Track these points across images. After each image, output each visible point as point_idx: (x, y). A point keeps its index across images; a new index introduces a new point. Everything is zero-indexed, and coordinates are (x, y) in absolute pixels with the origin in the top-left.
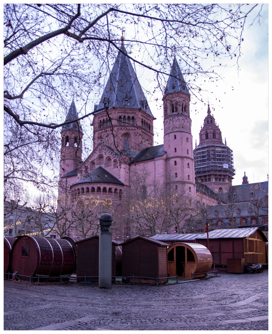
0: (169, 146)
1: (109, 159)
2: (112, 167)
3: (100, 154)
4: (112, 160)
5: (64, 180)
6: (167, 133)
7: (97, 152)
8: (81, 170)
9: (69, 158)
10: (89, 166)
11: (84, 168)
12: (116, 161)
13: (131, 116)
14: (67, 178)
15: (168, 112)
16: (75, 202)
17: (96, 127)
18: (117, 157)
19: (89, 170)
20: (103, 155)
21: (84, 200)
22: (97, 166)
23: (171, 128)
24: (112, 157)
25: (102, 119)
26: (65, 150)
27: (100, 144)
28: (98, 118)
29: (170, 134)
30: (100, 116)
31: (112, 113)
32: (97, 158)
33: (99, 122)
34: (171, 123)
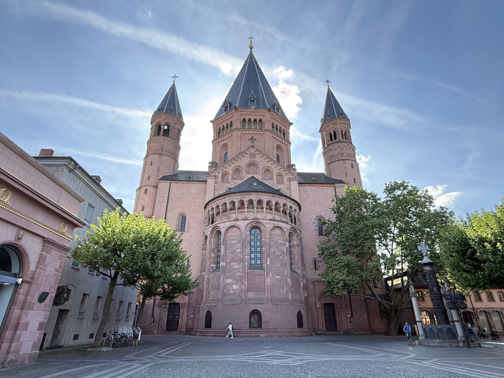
0: (346, 175)
1: (267, 170)
2: (276, 182)
3: (252, 160)
4: (275, 174)
5: (164, 186)
6: (339, 159)
7: (246, 155)
8: (214, 174)
9: (168, 154)
10: (231, 172)
11: (220, 174)
12: (279, 175)
13: (283, 128)
14: (172, 182)
15: (339, 137)
16: (242, 221)
17: (237, 124)
18: (283, 170)
19: (230, 178)
20: (258, 163)
21: (263, 219)
22: (246, 175)
23: (345, 155)
24: (274, 168)
25: (247, 118)
26: (162, 140)
27: (253, 146)
28: (241, 114)
29: (346, 161)
30: (244, 113)
31: (264, 115)
32: (246, 164)
33: (242, 120)
34: (345, 150)
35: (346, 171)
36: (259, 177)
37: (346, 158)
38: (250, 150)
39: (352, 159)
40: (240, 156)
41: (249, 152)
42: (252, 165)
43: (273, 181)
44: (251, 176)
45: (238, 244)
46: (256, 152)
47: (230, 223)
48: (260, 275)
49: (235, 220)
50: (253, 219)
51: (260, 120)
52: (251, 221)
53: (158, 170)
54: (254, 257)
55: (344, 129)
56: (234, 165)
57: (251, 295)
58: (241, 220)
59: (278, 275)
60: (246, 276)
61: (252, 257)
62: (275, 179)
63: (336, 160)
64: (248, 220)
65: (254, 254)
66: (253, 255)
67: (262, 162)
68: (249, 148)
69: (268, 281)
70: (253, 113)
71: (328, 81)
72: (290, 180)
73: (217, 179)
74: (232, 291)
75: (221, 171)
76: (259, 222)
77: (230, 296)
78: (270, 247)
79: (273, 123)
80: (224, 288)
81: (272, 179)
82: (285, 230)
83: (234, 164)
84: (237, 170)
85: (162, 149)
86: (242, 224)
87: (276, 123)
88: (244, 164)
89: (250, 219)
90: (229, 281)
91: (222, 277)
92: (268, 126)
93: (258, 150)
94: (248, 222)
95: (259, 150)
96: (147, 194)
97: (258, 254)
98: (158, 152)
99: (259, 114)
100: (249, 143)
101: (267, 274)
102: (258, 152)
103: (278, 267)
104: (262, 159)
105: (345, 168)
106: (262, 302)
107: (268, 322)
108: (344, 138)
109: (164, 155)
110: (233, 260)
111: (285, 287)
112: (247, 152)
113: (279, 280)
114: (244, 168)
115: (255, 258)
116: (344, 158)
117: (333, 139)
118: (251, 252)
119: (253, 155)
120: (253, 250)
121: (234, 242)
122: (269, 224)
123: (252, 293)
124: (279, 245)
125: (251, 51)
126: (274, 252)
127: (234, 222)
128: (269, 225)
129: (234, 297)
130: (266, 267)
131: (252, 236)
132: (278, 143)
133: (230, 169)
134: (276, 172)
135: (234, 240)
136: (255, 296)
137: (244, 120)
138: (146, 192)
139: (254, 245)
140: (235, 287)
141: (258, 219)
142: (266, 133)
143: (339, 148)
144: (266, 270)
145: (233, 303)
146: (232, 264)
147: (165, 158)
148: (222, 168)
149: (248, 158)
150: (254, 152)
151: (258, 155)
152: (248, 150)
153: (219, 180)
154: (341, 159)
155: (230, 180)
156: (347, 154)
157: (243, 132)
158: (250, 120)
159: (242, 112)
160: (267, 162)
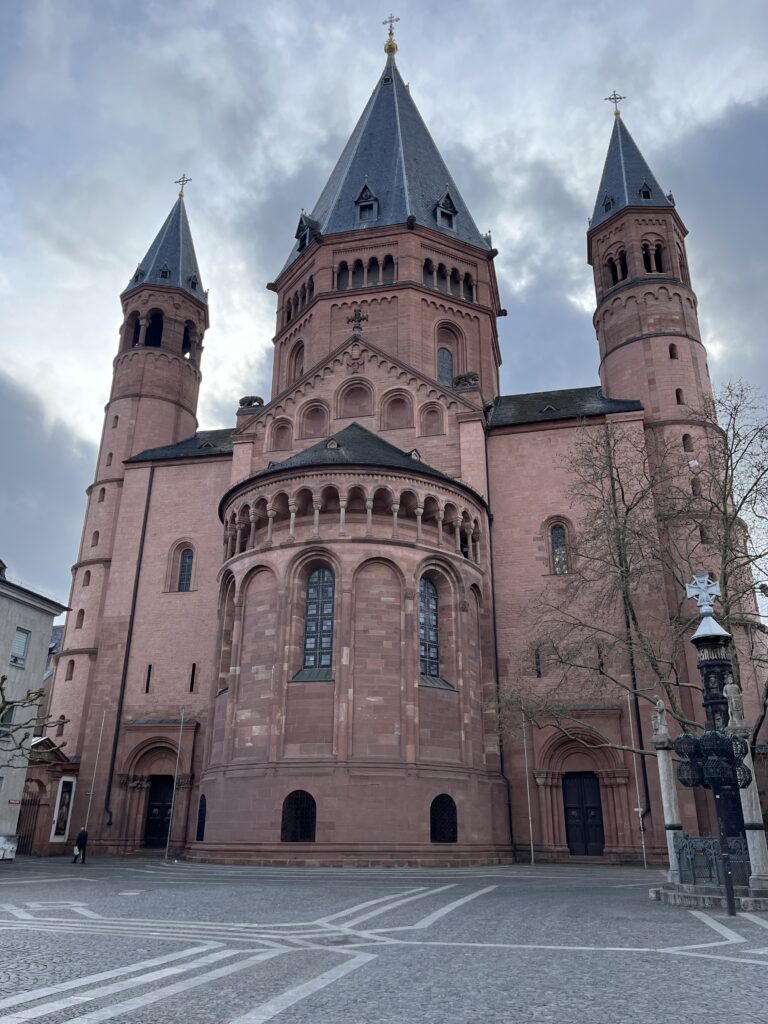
1: (398, 401)
2: (417, 432)
3: (354, 379)
4: (417, 408)
5: (138, 477)
6: (631, 336)
7: (338, 367)
8: (251, 431)
9: (158, 392)
10: (295, 420)
11: (268, 427)
12: (431, 410)
13: (463, 269)
14: (156, 464)
15: (637, 266)
16: (279, 552)
17: (323, 284)
18: (439, 394)
19: (295, 435)
20: (371, 384)
21: (335, 541)
22: (339, 422)
23: (651, 321)
24: (414, 393)
25: (350, 259)
26: (142, 358)
27: (356, 339)
28: (334, 252)
29: (652, 339)
30: (342, 246)
31: (397, 243)
32: (337, 392)
33: (336, 266)
34: (652, 305)
35: (650, 370)
36: (371, 424)
37: (652, 330)
38: (349, 350)
39: (678, 330)
40: (321, 373)
41: (347, 357)
42: (356, 390)
43: (410, 431)
44: (348, 422)
45: (270, 615)
46: (364, 354)
47: (254, 558)
48: (320, 696)
49: (263, 551)
50: (308, 543)
51: (389, 260)
52: (301, 548)
53: (131, 438)
54: (313, 646)
55: (652, 239)
56: (304, 400)
57: (293, 752)
58: (276, 548)
59: (374, 693)
60: (284, 700)
61: (308, 646)
62: (417, 425)
63: (624, 340)
64: (292, 545)
65: (313, 640)
66: (310, 643)
67: (381, 380)
68: (346, 345)
69: (342, 713)
70: (366, 243)
71: (615, 98)
72: (459, 421)
73: (257, 443)
74: (251, 741)
75: (270, 421)
76: (324, 550)
77: (246, 755)
78: (353, 618)
79: (428, 262)
80: (234, 733)
81: (409, 425)
82: (403, 566)
83: (304, 395)
84: (316, 411)
85: (142, 381)
86: (279, 559)
87: (436, 259)
88: (333, 392)
89: (300, 544)
90: (244, 715)
91: (229, 706)
92: (410, 271)
93: (368, 347)
94: (293, 551)
95: (373, 348)
96: (105, 503)
97: (324, 639)
98: (133, 390)
99: (384, 240)
100: (349, 332)
101: (339, 693)
102: (371, 354)
103: (377, 672)
104: (382, 373)
105: (649, 362)
106: (319, 771)
107: (331, 826)
108: (654, 267)
109: (146, 396)
110: (256, 660)
111: (397, 726)
112: (340, 357)
113: (376, 708)
114: (332, 403)
115: (315, 649)
116: (645, 331)
117: (620, 276)
118: (307, 634)
119: (356, 364)
120: (313, 629)
121: (261, 609)
122: (351, 552)
123: (298, 745)
124: (384, 608)
125: (391, 61)
126: (366, 631)
127: (262, 557)
128: (348, 557)
129: (252, 759)
130: (337, 674)
131: (311, 591)
132: (441, 317)
133: (294, 413)
134: (419, 402)
135: (261, 603)
136: (306, 756)
137: (343, 266)
138: (102, 499)
139: (317, 614)
140: (256, 730)
141: (321, 542)
142: (401, 295)
143: (631, 303)
144: (337, 681)
145: (248, 773)
146: (254, 668)
147: (149, 403)
148: (273, 411)
149: (344, 374)
150: (360, 355)
151: (369, 361)
152: (342, 350)
153: (265, 446)
154: (638, 335)
155: (294, 443)
156: (658, 317)
157: (339, 302)
158: (358, 264)
159: (337, 246)
160: (394, 379)
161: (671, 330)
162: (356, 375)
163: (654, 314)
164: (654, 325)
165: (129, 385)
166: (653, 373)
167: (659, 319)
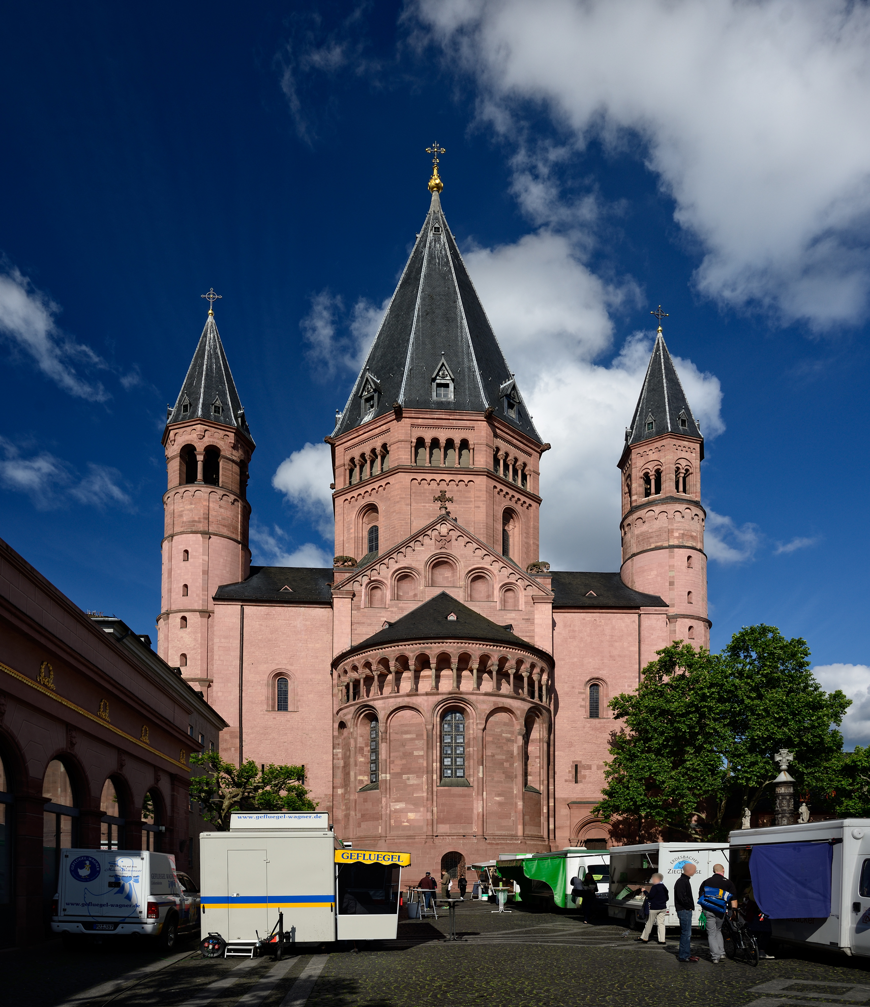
0: (671, 583)
1: (480, 577)
2: (497, 605)
3: (442, 553)
4: (497, 585)
5: (227, 613)
6: (659, 544)
7: (426, 540)
8: (349, 588)
9: (225, 531)
10: (389, 583)
11: (364, 586)
13: (521, 459)
14: (245, 603)
15: (669, 485)
17: (401, 455)
18: (517, 576)
19: (389, 597)
20: (458, 560)
23: (676, 534)
24: (496, 572)
25: (428, 436)
26: (206, 496)
27: (443, 519)
28: (413, 425)
29: (676, 550)
30: (420, 421)
31: (473, 428)
32: (427, 563)
33: (414, 440)
34: (679, 522)
36: (459, 595)
37: (676, 542)
38: (438, 527)
39: (694, 544)
40: (412, 544)
41: (435, 532)
43: (493, 604)
44: (439, 591)
46: (451, 533)
47: (399, 700)
48: (463, 796)
51: (465, 444)
53: (205, 571)
55: (684, 464)
56: (397, 566)
59: (498, 795)
62: (496, 600)
63: (653, 546)
67: (466, 558)
68: (433, 523)
70: (443, 423)
72: (535, 600)
73: (357, 599)
74: (407, 822)
75: (365, 580)
77: (403, 830)
79: (497, 450)
80: (389, 817)
81: (489, 598)
82: (517, 712)
83: (396, 561)
84: (406, 577)
85: (208, 518)
86: (425, 703)
87: (502, 448)
88: (423, 563)
90: (399, 806)
93: (455, 527)
95: (459, 528)
96: (189, 629)
98: (202, 527)
99: (460, 424)
100: (436, 510)
102: (457, 533)
104: (468, 552)
105: (671, 567)
108: (681, 488)
109: (217, 534)
112: (429, 533)
113: (500, 804)
114: (423, 573)
116: (671, 543)
117: (653, 490)
119: (444, 540)
121: (408, 736)
127: (407, 699)
132: (506, 503)
133: (387, 576)
134: (499, 581)
135: (407, 733)
137: (420, 442)
138: (184, 626)
140: (411, 815)
142: (475, 480)
143: (662, 517)
144: (475, 787)
146: (404, 777)
147: (218, 541)
148: (368, 573)
149: (433, 548)
150: (448, 533)
151: (457, 540)
152: (432, 526)
153: (362, 602)
154: (666, 544)
155: (388, 602)
156: (682, 532)
157: (419, 477)
158: (435, 443)
159: (415, 421)
160: (479, 559)
161: (689, 544)
162: (443, 550)
163: (680, 529)
164: (678, 538)
165: (194, 521)
166: (673, 577)
167: (683, 534)
